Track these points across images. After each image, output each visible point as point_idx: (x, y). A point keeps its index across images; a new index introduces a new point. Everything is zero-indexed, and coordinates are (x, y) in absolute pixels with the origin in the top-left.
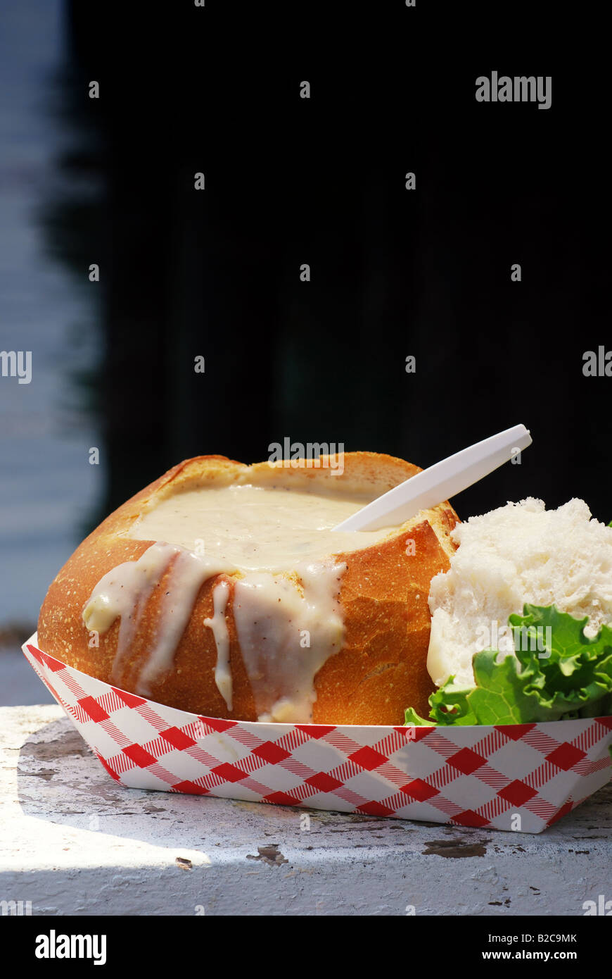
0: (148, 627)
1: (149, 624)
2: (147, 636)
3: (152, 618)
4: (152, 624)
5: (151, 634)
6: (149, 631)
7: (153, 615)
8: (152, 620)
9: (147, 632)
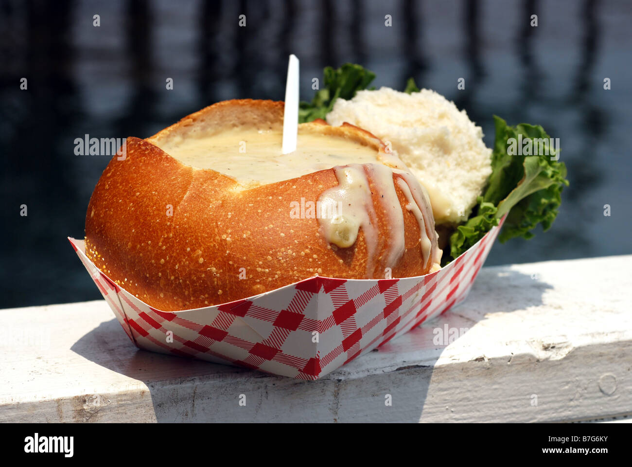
0: (383, 225)
1: (383, 223)
2: (385, 233)
3: (382, 218)
4: (385, 222)
5: (387, 230)
6: (385, 228)
7: (382, 216)
8: (383, 219)
9: (384, 230)
